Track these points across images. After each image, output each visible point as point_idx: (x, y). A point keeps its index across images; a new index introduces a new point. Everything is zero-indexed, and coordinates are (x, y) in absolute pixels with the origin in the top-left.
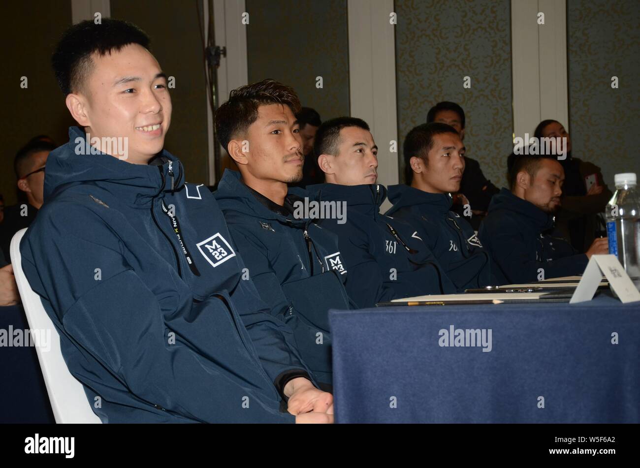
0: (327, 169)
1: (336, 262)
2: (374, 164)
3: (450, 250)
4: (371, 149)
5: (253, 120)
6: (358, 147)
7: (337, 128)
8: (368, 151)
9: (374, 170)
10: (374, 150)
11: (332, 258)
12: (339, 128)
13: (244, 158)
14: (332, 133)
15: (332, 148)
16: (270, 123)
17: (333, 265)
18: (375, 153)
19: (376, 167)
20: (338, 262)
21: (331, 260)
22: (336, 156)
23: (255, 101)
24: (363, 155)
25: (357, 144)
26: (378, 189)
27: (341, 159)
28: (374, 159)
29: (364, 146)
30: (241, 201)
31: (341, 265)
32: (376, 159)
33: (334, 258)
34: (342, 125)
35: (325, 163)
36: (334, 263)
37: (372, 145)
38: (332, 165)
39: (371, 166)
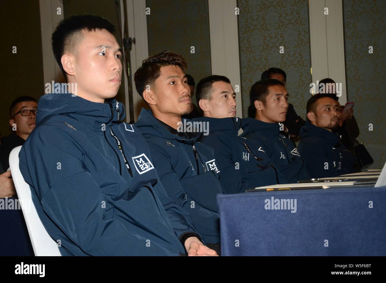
0: (205, 108)
1: (213, 166)
2: (234, 104)
3: (281, 158)
4: (232, 95)
5: (158, 76)
6: (224, 94)
7: (210, 82)
8: (230, 96)
9: (234, 108)
10: (234, 95)
11: (210, 163)
12: (212, 83)
13: (153, 101)
14: (208, 86)
15: (207, 95)
16: (169, 78)
17: (211, 167)
18: (234, 98)
19: (235, 107)
20: (214, 165)
21: (210, 164)
22: (210, 100)
23: (158, 64)
24: (227, 99)
25: (223, 92)
26: (237, 120)
27: (214, 101)
28: (234, 101)
29: (227, 94)
30: (153, 128)
31: (216, 168)
32: (235, 101)
33: (212, 163)
34: (213, 81)
35: (203, 105)
36: (211, 166)
37: (232, 93)
38: (207, 106)
39: (232, 106)
